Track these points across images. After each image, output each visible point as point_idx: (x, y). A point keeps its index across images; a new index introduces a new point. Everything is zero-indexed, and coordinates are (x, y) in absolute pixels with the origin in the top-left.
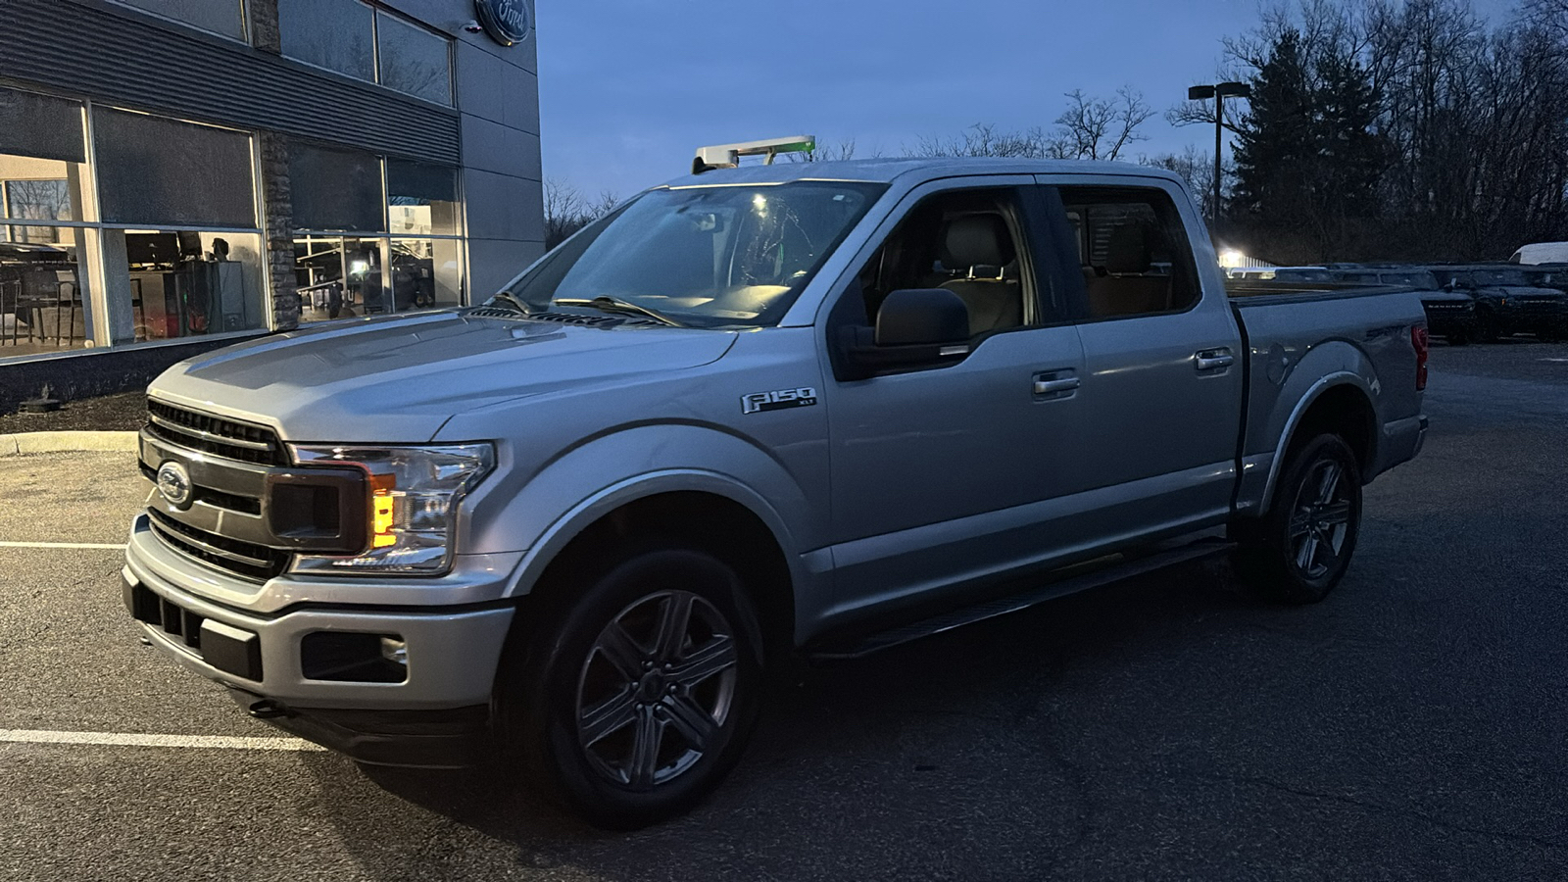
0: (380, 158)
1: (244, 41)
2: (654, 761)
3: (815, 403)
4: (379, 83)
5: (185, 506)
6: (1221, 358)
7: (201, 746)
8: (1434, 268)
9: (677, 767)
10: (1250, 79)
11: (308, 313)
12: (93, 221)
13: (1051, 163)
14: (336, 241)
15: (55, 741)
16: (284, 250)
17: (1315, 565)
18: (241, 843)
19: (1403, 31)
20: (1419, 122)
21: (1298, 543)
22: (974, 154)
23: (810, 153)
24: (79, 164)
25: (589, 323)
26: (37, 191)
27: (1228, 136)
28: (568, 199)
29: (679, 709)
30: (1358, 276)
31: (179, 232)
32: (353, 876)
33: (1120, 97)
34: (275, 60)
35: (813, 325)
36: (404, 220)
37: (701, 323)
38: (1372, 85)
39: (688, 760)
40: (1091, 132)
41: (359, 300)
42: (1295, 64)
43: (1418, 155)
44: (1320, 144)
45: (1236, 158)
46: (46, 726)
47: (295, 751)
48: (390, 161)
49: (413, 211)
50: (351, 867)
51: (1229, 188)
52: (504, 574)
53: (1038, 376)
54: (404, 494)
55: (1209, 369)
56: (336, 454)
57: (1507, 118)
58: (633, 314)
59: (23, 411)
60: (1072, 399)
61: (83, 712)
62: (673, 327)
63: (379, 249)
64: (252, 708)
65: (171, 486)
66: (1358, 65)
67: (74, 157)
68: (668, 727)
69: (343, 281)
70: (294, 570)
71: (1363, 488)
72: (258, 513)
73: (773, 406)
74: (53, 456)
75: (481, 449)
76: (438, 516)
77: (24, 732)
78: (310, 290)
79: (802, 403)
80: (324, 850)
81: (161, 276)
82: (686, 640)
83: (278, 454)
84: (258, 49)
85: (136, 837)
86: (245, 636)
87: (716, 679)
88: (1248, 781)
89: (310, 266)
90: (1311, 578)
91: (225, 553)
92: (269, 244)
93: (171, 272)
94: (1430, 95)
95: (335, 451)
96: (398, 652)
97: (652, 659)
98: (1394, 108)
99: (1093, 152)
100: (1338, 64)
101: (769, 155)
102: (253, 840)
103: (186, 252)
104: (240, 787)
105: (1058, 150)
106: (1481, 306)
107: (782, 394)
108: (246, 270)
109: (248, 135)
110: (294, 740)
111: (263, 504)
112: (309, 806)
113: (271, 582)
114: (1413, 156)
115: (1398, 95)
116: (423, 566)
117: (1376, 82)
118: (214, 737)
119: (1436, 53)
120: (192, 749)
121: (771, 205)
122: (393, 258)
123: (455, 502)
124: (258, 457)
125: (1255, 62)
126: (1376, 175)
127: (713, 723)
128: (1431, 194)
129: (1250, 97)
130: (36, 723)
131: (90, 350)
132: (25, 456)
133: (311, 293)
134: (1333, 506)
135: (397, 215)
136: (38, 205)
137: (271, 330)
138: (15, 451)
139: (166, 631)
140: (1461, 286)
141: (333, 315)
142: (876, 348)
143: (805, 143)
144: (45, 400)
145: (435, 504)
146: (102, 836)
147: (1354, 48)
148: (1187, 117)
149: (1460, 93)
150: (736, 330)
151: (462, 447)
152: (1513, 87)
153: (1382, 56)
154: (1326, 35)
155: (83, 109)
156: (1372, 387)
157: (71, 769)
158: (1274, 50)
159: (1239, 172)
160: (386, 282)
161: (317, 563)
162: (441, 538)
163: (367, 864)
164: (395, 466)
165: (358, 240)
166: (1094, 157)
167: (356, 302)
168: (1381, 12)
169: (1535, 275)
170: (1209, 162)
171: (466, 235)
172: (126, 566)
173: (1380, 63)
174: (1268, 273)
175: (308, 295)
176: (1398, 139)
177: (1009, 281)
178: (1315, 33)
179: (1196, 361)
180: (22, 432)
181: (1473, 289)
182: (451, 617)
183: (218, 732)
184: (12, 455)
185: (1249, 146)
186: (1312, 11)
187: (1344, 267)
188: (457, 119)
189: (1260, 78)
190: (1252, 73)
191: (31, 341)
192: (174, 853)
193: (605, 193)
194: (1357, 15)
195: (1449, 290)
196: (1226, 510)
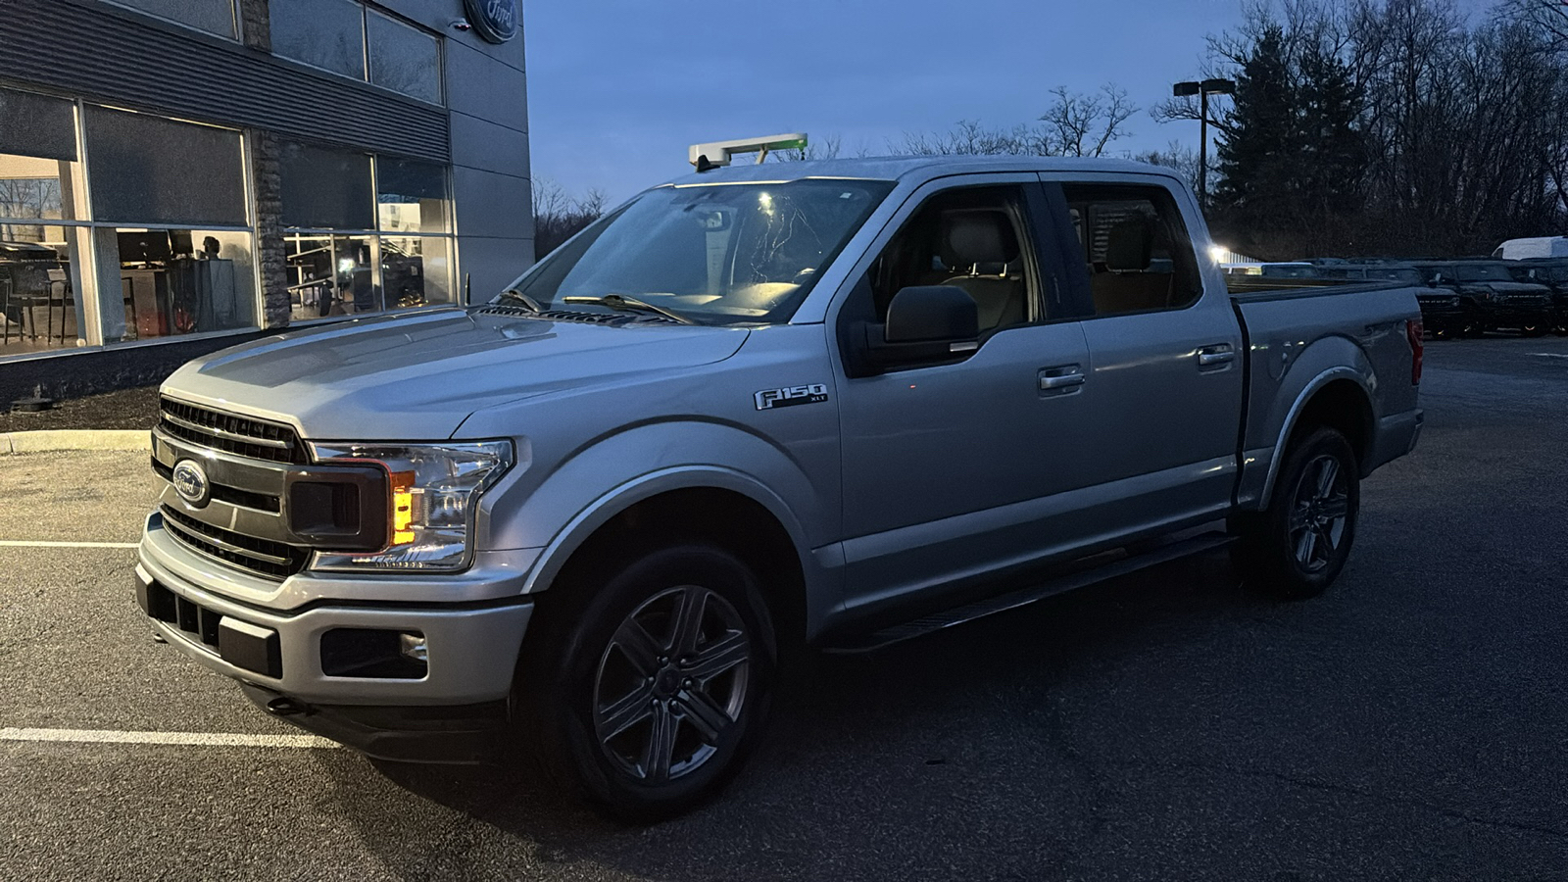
0: (370, 156)
1: (234, 39)
2: (669, 755)
3: (826, 399)
4: (369, 81)
5: (202, 504)
6: (1221, 353)
7: (213, 743)
8: (1420, 263)
9: (691, 763)
10: (1234, 76)
11: (298, 312)
12: (85, 219)
13: (1036, 160)
14: (325, 239)
15: (67, 739)
16: (275, 249)
17: (1313, 559)
18: (259, 839)
19: (1385, 27)
20: (1402, 118)
21: (1298, 535)
22: (959, 152)
23: (802, 150)
24: (72, 163)
25: (600, 321)
26: (20, 190)
27: (1213, 132)
28: (554, 196)
29: (692, 703)
30: (1344, 272)
31: (169, 230)
32: (373, 872)
33: (1104, 92)
34: (264, 59)
35: (824, 322)
36: (390, 217)
37: (710, 320)
38: (1355, 82)
39: (702, 755)
40: (1075, 128)
41: (349, 298)
42: (1278, 60)
43: (1400, 151)
44: (1303, 140)
45: (1220, 154)
46: (56, 725)
47: (308, 748)
48: (381, 158)
49: (399, 208)
50: (371, 863)
51: (1213, 184)
52: (524, 570)
53: (1044, 372)
54: (423, 491)
55: (1211, 364)
56: (353, 451)
57: (1489, 114)
58: (643, 312)
59: (15, 410)
60: (1078, 395)
61: (94, 711)
62: (684, 325)
63: (368, 247)
64: (271, 704)
65: (187, 484)
66: (1340, 61)
67: (66, 156)
68: (683, 722)
69: (334, 279)
70: (313, 567)
71: (1361, 482)
72: (278, 511)
73: (785, 403)
74: (48, 455)
75: (500, 445)
76: (456, 512)
77: (36, 730)
78: (300, 288)
79: (813, 399)
80: (342, 846)
81: (153, 274)
82: (700, 635)
83: (297, 451)
84: (250, 48)
85: (154, 834)
86: (264, 634)
87: (729, 675)
88: (1257, 774)
89: (300, 264)
90: (1312, 572)
91: (239, 550)
92: (260, 242)
93: (163, 270)
94: (1412, 91)
95: (354, 448)
96: (418, 648)
97: (668, 654)
98: (1376, 104)
99: (1078, 148)
100: (1321, 60)
101: (762, 152)
102: (271, 837)
103: (177, 250)
104: (255, 784)
105: (1043, 147)
106: (1465, 300)
107: (794, 390)
108: (236, 269)
109: (239, 133)
110: (305, 737)
111: (282, 502)
112: (324, 802)
113: (291, 579)
114: (1396, 151)
115: (1381, 90)
116: (444, 562)
117: (1358, 79)
118: (225, 734)
119: (1417, 50)
120: (204, 746)
121: (777, 204)
122: (383, 256)
123: (475, 499)
124: (276, 455)
125: (1238, 59)
126: (1359, 171)
127: (729, 719)
128: (1414, 190)
129: (1234, 94)
130: (46, 722)
131: (82, 348)
132: (20, 454)
133: (301, 291)
134: (1332, 500)
135: (385, 212)
136: (21, 203)
137: (262, 328)
138: (10, 450)
139: (182, 629)
140: (1446, 282)
141: (324, 313)
142: (884, 345)
143: (797, 141)
144: (38, 399)
145: (453, 500)
146: (120, 834)
147: (1337, 44)
148: (1171, 113)
149: (1441, 88)
150: (748, 327)
151: (479, 444)
152: (1494, 83)
153: (1365, 53)
154: (1310, 32)
155: (75, 108)
156: (1368, 382)
157: (83, 767)
158: (1257, 47)
159: (1223, 168)
160: (376, 280)
161: (335, 560)
162: (462, 535)
163: (386, 860)
164: (414, 463)
165: (348, 238)
166: (1079, 153)
167: (346, 300)
168: (1362, 8)
169: (1518, 270)
170: (1193, 158)
171: (456, 233)
172: (139, 564)
173: (1363, 60)
174: (1254, 269)
175: (298, 293)
176: (1380, 135)
177: (1013, 278)
178: (1298, 29)
179: (1197, 356)
180: (16, 431)
181: (1457, 285)
182: (469, 614)
183: (229, 730)
184: (6, 454)
185: (1232, 142)
186: (1294, 8)
187: (1329, 263)
188: (445, 116)
189: (1244, 75)
190: (1236, 70)
191: (22, 339)
192: (193, 850)
193: (592, 190)
194: (1340, 11)
195: (1433, 285)
196: (1227, 504)
